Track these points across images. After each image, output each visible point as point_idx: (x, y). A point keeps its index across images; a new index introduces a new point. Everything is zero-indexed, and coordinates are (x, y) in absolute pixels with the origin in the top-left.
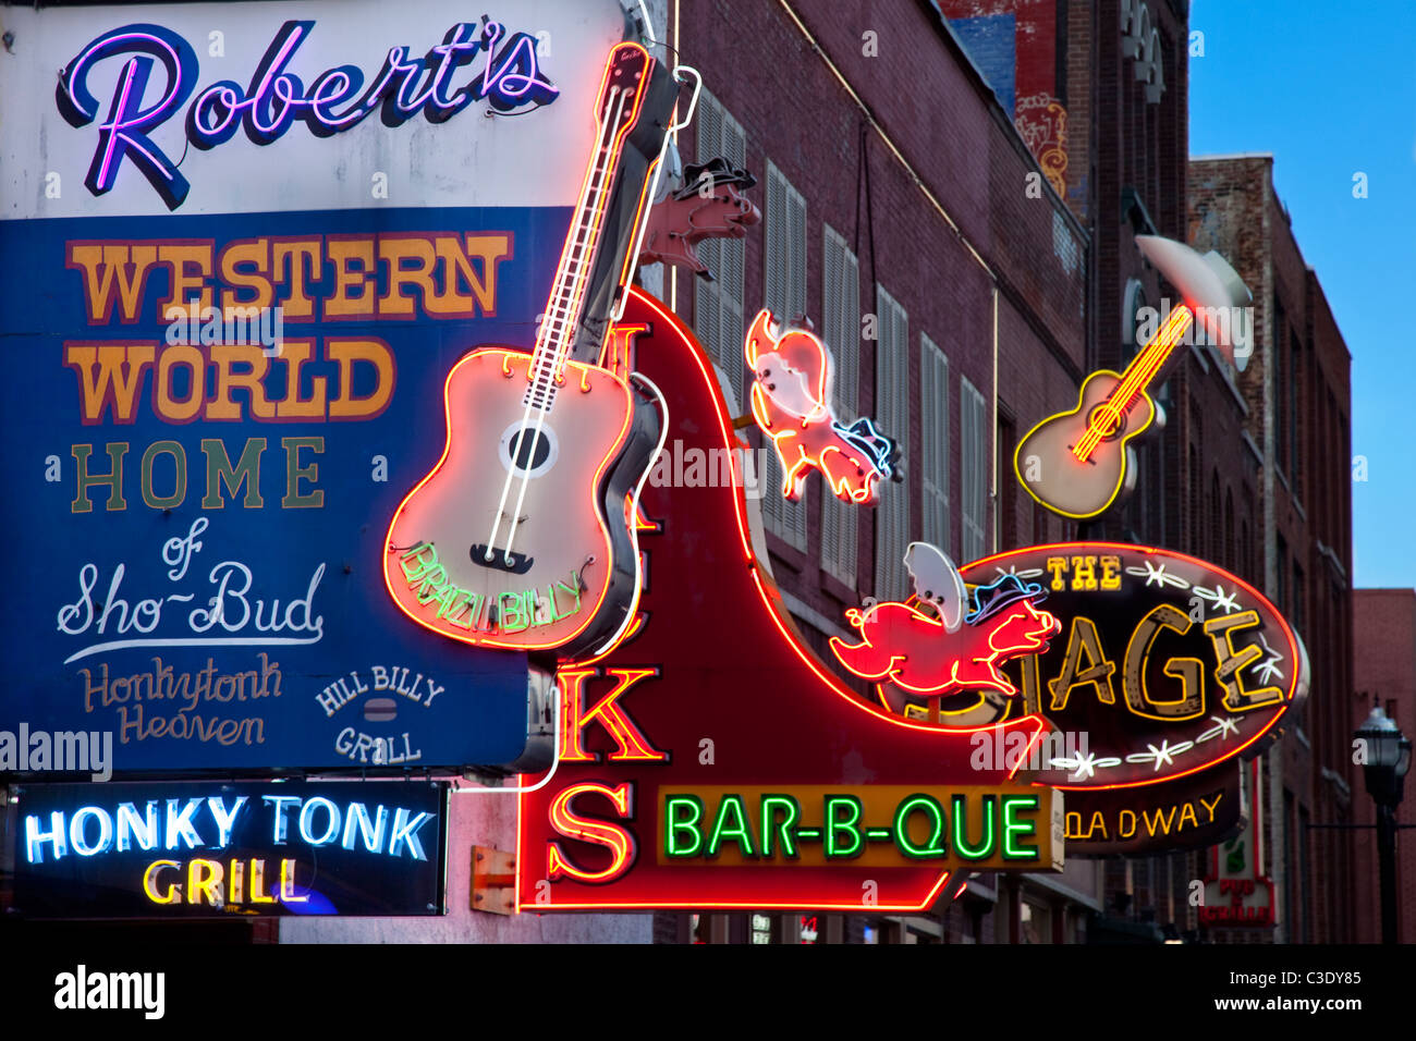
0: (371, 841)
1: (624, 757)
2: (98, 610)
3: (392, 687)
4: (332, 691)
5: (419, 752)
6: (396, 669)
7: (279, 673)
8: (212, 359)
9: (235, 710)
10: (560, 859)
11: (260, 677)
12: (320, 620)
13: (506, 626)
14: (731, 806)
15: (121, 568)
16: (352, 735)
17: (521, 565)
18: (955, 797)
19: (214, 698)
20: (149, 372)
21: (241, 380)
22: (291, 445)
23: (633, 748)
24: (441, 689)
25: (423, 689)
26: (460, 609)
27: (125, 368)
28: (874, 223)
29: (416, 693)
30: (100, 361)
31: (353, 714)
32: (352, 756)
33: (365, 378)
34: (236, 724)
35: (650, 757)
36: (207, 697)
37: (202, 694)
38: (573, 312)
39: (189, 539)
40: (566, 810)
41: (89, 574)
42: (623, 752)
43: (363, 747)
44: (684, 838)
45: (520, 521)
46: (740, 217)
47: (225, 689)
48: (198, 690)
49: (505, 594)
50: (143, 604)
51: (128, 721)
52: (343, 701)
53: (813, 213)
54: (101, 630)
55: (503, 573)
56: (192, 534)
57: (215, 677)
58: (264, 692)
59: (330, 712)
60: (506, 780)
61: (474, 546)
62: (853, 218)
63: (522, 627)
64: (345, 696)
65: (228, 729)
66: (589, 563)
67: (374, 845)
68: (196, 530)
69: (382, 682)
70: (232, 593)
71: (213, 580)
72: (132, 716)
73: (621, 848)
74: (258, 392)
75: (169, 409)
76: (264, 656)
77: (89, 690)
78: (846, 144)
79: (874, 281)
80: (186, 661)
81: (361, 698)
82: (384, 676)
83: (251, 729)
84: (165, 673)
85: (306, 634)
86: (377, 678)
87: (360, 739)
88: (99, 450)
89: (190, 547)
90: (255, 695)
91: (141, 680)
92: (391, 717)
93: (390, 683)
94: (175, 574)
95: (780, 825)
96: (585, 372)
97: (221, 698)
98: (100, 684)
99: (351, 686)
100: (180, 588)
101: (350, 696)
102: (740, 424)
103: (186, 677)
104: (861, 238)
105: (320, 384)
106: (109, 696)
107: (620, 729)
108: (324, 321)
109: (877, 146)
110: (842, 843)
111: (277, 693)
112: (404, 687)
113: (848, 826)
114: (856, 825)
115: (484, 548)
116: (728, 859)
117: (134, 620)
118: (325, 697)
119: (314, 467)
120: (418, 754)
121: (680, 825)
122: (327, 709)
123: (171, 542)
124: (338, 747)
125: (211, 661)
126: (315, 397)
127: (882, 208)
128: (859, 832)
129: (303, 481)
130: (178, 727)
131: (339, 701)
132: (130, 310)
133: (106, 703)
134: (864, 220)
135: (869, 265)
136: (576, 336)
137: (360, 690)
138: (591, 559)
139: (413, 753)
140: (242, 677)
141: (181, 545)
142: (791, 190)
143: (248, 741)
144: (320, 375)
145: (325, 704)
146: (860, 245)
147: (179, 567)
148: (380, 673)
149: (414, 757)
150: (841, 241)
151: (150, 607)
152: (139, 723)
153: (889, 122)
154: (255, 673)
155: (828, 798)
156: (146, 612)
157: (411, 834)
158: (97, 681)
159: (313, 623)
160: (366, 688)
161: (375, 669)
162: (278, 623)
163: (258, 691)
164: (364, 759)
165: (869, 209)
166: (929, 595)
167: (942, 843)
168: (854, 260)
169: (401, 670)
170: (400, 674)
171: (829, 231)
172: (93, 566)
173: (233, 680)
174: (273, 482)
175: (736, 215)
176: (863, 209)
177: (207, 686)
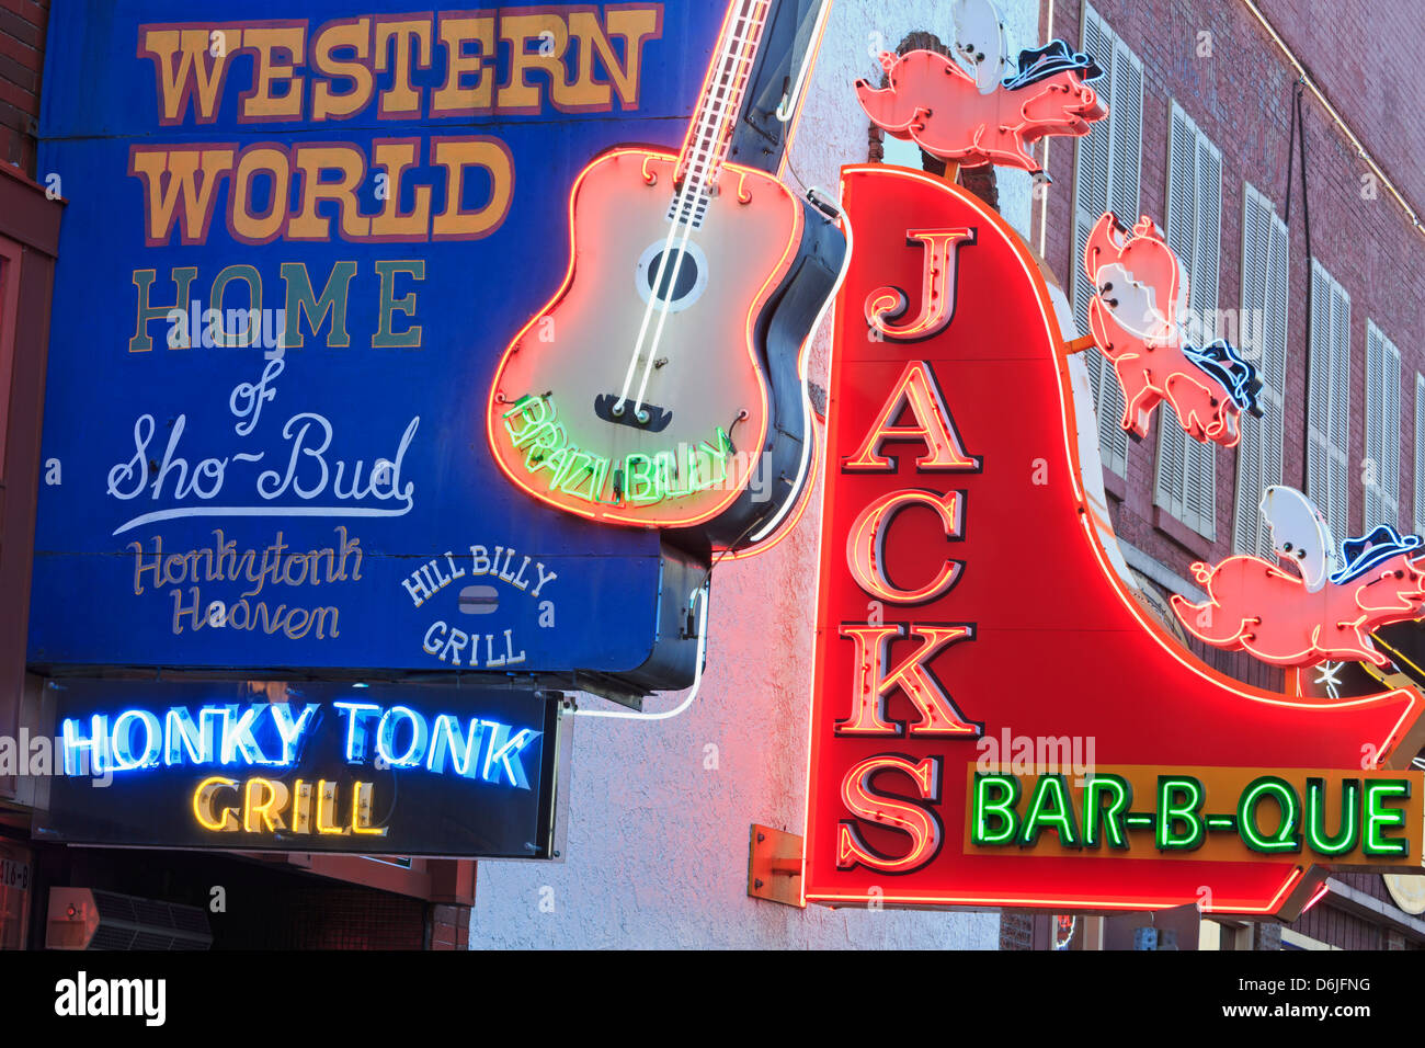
0: (461, 763)
1: (929, 729)
2: (154, 470)
3: (494, 571)
4: (422, 575)
5: (523, 653)
6: (499, 549)
7: (360, 551)
8: (299, 165)
9: (307, 597)
10: (852, 842)
11: (337, 556)
12: (410, 487)
13: (636, 498)
14: (1050, 787)
15: (181, 420)
16: (444, 631)
17: (657, 420)
18: (1312, 782)
19: (283, 581)
20: (225, 183)
21: (330, 191)
22: (386, 270)
23: (939, 716)
24: (553, 576)
25: (531, 575)
26: (579, 476)
27: (199, 176)
28: (1309, 192)
29: (522, 580)
30: (170, 169)
31: (445, 605)
32: (443, 656)
33: (477, 186)
34: (306, 613)
35: (958, 729)
36: (275, 580)
37: (268, 576)
38: (732, 104)
39: (262, 385)
40: (861, 787)
41: (145, 426)
42: (928, 722)
43: (457, 646)
44: (994, 822)
45: (658, 365)
46: (1081, 109)
47: (296, 571)
48: (264, 570)
49: (634, 456)
50: (206, 463)
51: (182, 607)
52: (435, 588)
53: (1230, 167)
54: (156, 495)
55: (635, 430)
56: (266, 379)
57: (285, 555)
58: (342, 575)
59: (418, 602)
60: (646, 700)
61: (600, 396)
62: (1284, 184)
63: (656, 498)
64: (436, 582)
65: (297, 619)
66: (741, 418)
67: (465, 769)
68: (270, 374)
69: (482, 565)
70: (308, 452)
71: (287, 436)
72: (187, 602)
73: (924, 833)
74: (350, 205)
75: (247, 227)
76: (343, 530)
77: (140, 569)
78: (1275, 101)
79: (1308, 255)
80: (252, 534)
81: (457, 584)
82: (484, 558)
83: (324, 620)
84: (226, 548)
85: (393, 504)
86: (476, 560)
87: (453, 637)
88: (164, 276)
89: (262, 395)
90: (330, 579)
91: (199, 557)
92: (491, 609)
93: (492, 567)
94: (243, 428)
95: (1108, 809)
96: (744, 175)
97: (290, 582)
98: (153, 561)
99: (445, 570)
100: (248, 445)
101: (443, 583)
102: (1074, 348)
103: (251, 555)
104: (1292, 205)
105: (423, 195)
106: (162, 576)
107: (925, 695)
108: (431, 116)
109: (1315, 111)
110: (1179, 832)
111: (357, 577)
112: (508, 573)
113: (1185, 812)
114: (1196, 812)
115: (614, 400)
116: (1045, 850)
117: (194, 483)
118: (413, 583)
119: (412, 297)
120: (522, 657)
121: (991, 808)
122: (415, 597)
123: (241, 387)
124: (426, 645)
125: (280, 535)
126: (417, 211)
127: (1320, 178)
128: (1197, 818)
129: (398, 315)
130: (240, 616)
131: (429, 588)
132: (207, 108)
133: (158, 584)
134: (1296, 185)
135: (1302, 236)
136: (737, 133)
137: (456, 575)
138: (744, 414)
139: (516, 654)
140: (316, 555)
141: (251, 393)
142: (1202, 139)
143: (320, 636)
144: (423, 183)
145: (412, 591)
146: (1292, 213)
147: (248, 419)
148: (480, 554)
149: (517, 659)
150: (1267, 203)
151: (212, 468)
152: (194, 610)
153: (1331, 89)
154: (332, 551)
155: (1163, 779)
156: (209, 474)
157: (510, 756)
158: (148, 558)
159: (402, 491)
160: (462, 572)
161: (474, 549)
162: (361, 490)
163: (334, 572)
164: (456, 661)
165: (1303, 176)
166: (1289, 548)
167: (1295, 835)
168: (1283, 228)
169: (505, 550)
170: (503, 556)
171: (1250, 190)
172: (149, 417)
173: (305, 559)
174: (362, 315)
175: (1076, 107)
176: (1296, 175)
177: (275, 567)
